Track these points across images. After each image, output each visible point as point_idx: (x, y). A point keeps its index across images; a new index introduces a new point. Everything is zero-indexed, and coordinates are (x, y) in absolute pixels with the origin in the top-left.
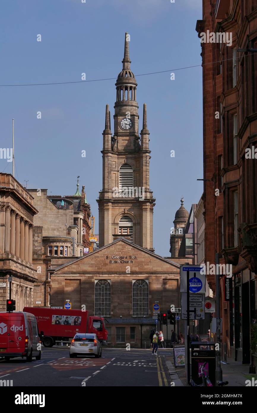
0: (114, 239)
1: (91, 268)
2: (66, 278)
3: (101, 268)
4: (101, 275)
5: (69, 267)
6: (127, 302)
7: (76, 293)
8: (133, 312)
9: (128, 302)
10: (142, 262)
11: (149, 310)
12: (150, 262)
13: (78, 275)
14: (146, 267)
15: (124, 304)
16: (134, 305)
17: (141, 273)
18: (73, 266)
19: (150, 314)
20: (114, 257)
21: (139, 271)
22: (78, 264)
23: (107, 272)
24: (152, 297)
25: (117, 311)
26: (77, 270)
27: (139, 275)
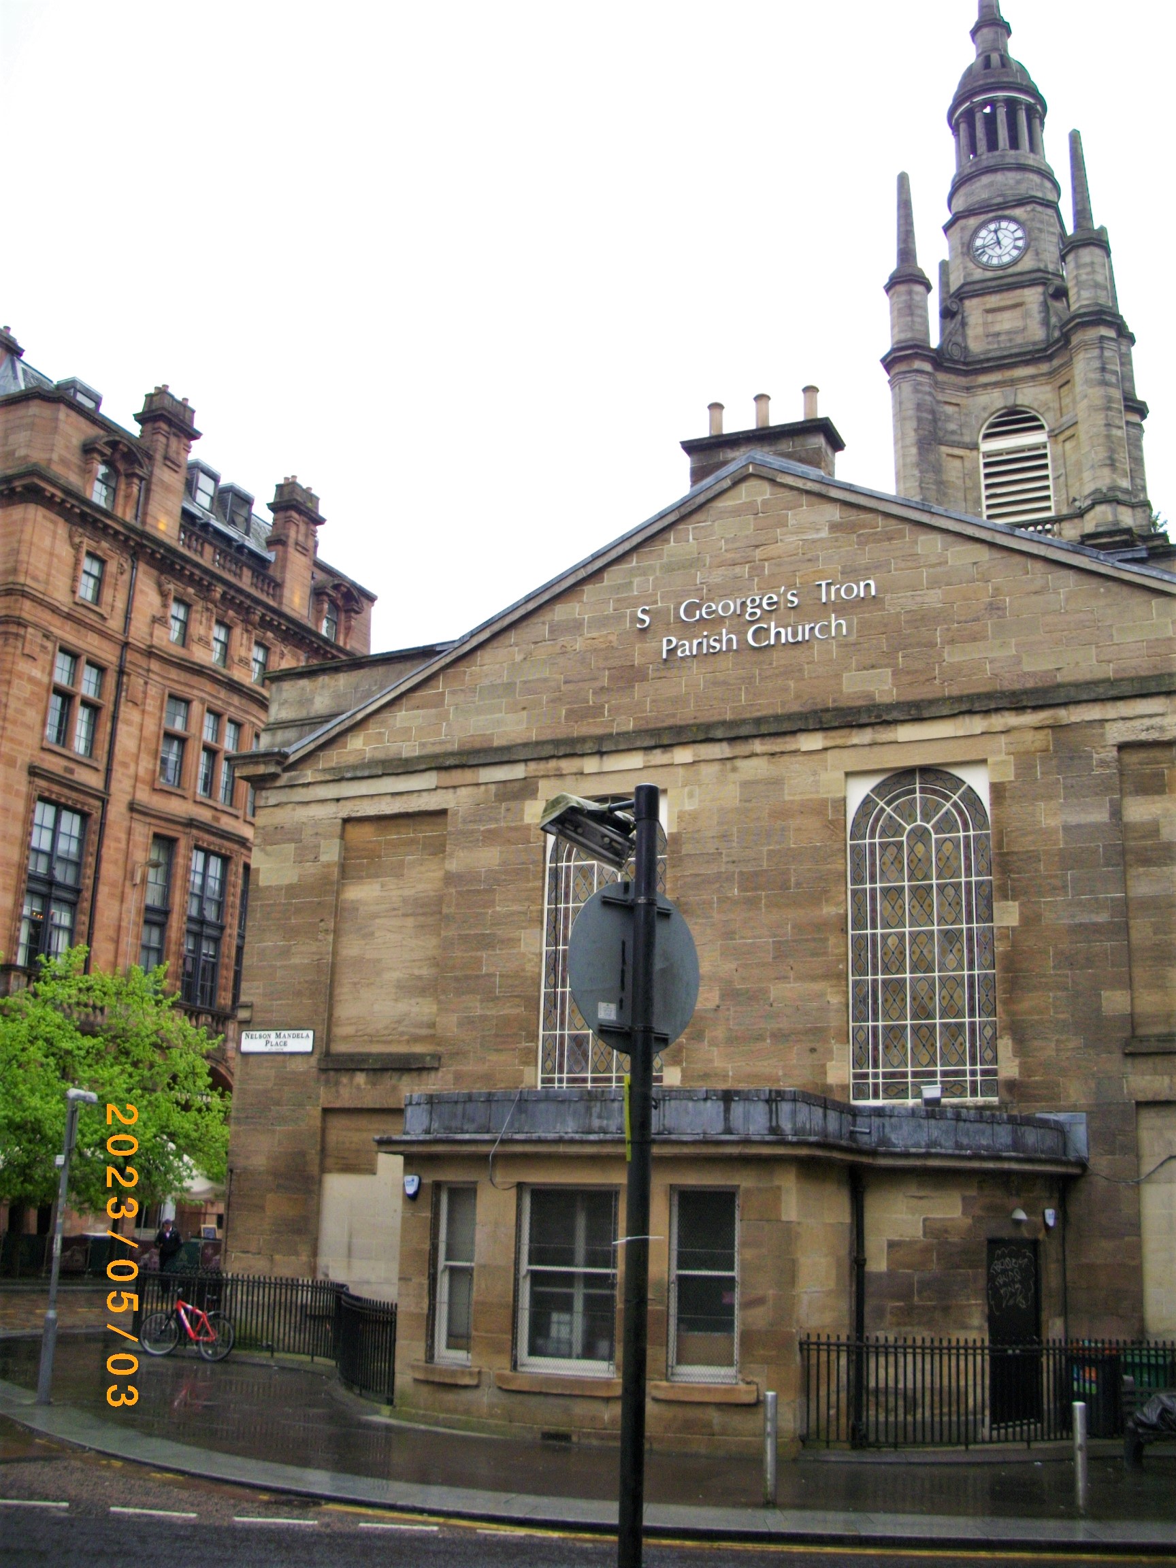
0: (698, 474)
1: (525, 713)
2: (346, 810)
3: (597, 711)
4: (591, 765)
5: (373, 729)
6: (800, 978)
7: (410, 922)
8: (857, 1062)
9: (814, 978)
10: (922, 618)
11: (1005, 1046)
12: (994, 608)
13: (429, 780)
14: (953, 656)
15: (777, 991)
16: (860, 1000)
17: (917, 712)
18: (402, 717)
19: (1011, 1085)
20: (690, 610)
21: (902, 699)
22: (438, 702)
23: (638, 733)
24: (1029, 921)
25: (718, 1063)
26: (423, 745)
27: (905, 733)
